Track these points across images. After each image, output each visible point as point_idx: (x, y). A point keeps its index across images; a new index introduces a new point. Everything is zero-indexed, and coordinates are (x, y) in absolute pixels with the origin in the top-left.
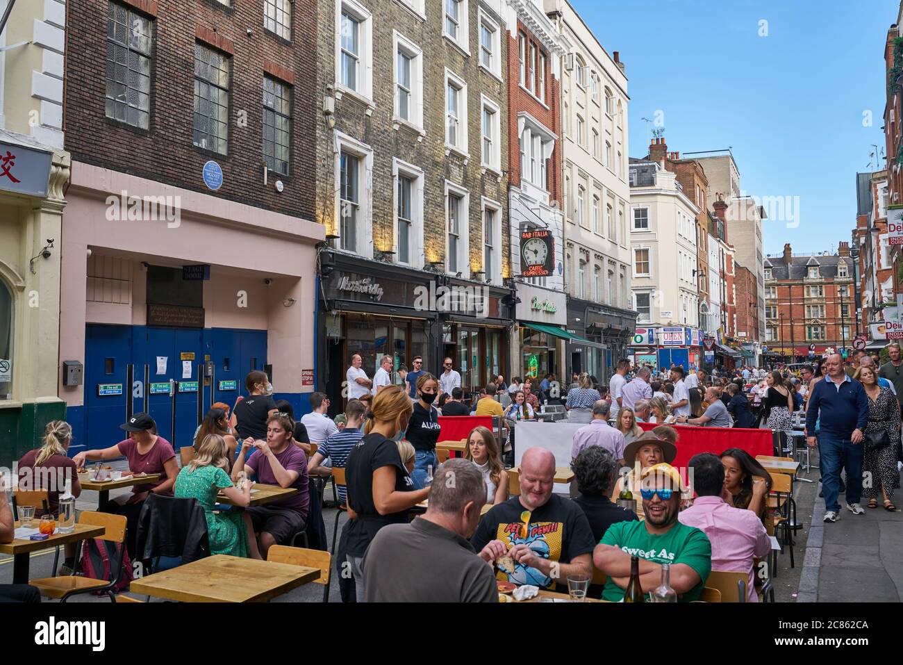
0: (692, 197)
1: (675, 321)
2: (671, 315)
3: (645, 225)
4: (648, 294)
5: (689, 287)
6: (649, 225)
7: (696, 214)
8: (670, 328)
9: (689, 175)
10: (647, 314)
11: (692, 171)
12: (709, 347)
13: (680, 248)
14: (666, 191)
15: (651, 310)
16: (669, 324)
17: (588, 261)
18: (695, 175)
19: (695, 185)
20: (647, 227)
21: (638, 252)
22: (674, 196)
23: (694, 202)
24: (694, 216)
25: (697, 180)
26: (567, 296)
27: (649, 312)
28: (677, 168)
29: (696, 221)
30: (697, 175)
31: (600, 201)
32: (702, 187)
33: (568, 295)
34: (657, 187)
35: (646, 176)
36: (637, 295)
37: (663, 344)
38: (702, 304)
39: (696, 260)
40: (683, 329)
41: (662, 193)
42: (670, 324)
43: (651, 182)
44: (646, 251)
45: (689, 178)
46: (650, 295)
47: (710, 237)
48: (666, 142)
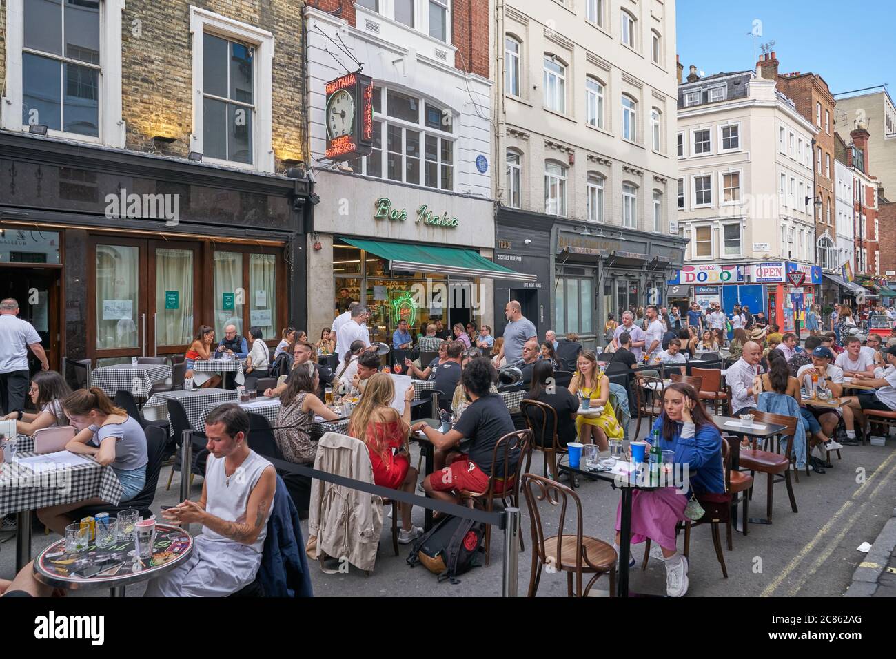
0: (808, 115)
1: (772, 254)
2: (767, 248)
3: (735, 145)
4: (738, 225)
5: (804, 218)
6: (739, 145)
7: (814, 134)
8: (766, 262)
9: (805, 90)
10: (737, 247)
11: (808, 85)
12: (797, 282)
13: (784, 171)
14: (762, 102)
15: (741, 244)
16: (764, 258)
17: (572, 163)
18: (813, 90)
19: (814, 102)
20: (737, 147)
21: (726, 176)
22: (773, 107)
23: (811, 121)
24: (811, 137)
25: (816, 96)
26: (495, 206)
27: (739, 245)
28: (790, 84)
29: (813, 142)
30: (817, 89)
31: (607, 86)
32: (826, 105)
33: (498, 204)
34: (750, 97)
35: (739, 88)
36: (726, 226)
37: (755, 282)
38: (821, 236)
39: (812, 187)
40: (783, 264)
41: (756, 104)
42: (766, 259)
43: (744, 94)
44: (736, 175)
45: (804, 94)
46: (741, 226)
47: (837, 164)
48: (777, 57)
